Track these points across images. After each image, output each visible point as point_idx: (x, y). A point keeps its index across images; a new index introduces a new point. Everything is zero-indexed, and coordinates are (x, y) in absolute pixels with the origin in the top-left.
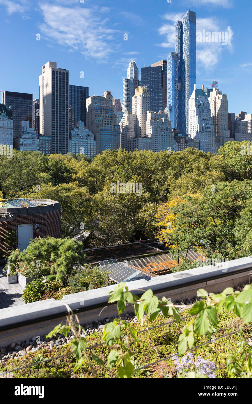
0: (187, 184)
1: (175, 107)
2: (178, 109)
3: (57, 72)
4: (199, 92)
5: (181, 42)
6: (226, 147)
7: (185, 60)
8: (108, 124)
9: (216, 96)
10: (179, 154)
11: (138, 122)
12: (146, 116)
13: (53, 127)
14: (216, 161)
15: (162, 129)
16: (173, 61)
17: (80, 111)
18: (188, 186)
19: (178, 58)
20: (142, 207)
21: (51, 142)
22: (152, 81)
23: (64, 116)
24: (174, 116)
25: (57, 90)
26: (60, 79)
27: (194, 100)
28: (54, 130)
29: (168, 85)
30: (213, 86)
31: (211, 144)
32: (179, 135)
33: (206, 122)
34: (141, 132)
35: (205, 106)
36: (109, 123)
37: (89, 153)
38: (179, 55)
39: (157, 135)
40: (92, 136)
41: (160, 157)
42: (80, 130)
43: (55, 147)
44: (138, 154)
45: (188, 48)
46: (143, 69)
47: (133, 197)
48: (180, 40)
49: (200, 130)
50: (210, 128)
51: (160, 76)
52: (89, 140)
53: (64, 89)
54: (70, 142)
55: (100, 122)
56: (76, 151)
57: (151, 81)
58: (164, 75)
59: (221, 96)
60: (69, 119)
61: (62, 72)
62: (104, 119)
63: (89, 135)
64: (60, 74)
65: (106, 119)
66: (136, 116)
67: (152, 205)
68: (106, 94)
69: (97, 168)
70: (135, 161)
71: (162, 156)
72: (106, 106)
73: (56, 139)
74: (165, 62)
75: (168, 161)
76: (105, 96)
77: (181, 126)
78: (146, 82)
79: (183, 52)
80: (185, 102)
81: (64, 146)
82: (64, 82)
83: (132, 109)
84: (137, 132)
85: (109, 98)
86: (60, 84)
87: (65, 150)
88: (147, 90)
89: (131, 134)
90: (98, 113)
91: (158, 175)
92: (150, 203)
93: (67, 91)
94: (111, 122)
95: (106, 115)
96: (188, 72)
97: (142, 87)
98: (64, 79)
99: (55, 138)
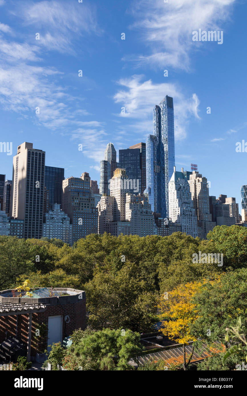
0: (181, 271)
1: (155, 190)
2: (158, 191)
3: (33, 152)
4: (178, 175)
5: (159, 125)
6: (215, 232)
7: (163, 143)
8: (85, 207)
9: (196, 179)
10: (167, 239)
11: (117, 205)
12: (125, 198)
13: (26, 210)
14: (206, 247)
15: (141, 213)
16: (152, 143)
17: (55, 193)
18: (181, 274)
19: (156, 140)
20: (138, 297)
21: (23, 225)
22: (131, 163)
23: (38, 198)
24: (153, 199)
25: (32, 171)
26: (36, 160)
27: (174, 183)
28: (27, 212)
29: (147, 167)
30: (192, 169)
31: (193, 228)
32: (159, 218)
33: (187, 205)
34: (119, 215)
35: (185, 189)
36: (87, 206)
37: (64, 238)
38: (158, 138)
39: (137, 219)
40: (68, 219)
41: (147, 242)
42: (55, 213)
43: (28, 231)
44: (124, 239)
45: (166, 131)
46: (121, 151)
47: (128, 285)
48: (158, 124)
49: (181, 213)
50: (191, 212)
51: (138, 158)
52: (65, 224)
53: (39, 170)
54: (45, 225)
55: (77, 205)
56: (50, 236)
57: (129, 163)
58: (142, 157)
59: (201, 179)
60: (44, 202)
61: (38, 153)
62: (81, 201)
63: (65, 219)
64: (36, 155)
65: (83, 202)
66: (115, 199)
67: (149, 294)
68: (84, 175)
69: (80, 254)
70: (121, 246)
71: (149, 241)
72: (84, 188)
73: (29, 223)
74: (144, 145)
75: (156, 246)
76: (83, 178)
77: (161, 209)
78: (124, 164)
79: (161, 135)
80: (165, 184)
81: (38, 230)
82: (39, 163)
83: (111, 192)
84: (116, 215)
85: (87, 180)
86: (36, 165)
87: (39, 234)
88: (126, 172)
89: (110, 218)
90: (75, 195)
91: (146, 261)
92: (146, 292)
93: (43, 173)
94: (88, 204)
95: (84, 197)
96: (167, 155)
97: (121, 169)
98: (40, 160)
99: (28, 221)
